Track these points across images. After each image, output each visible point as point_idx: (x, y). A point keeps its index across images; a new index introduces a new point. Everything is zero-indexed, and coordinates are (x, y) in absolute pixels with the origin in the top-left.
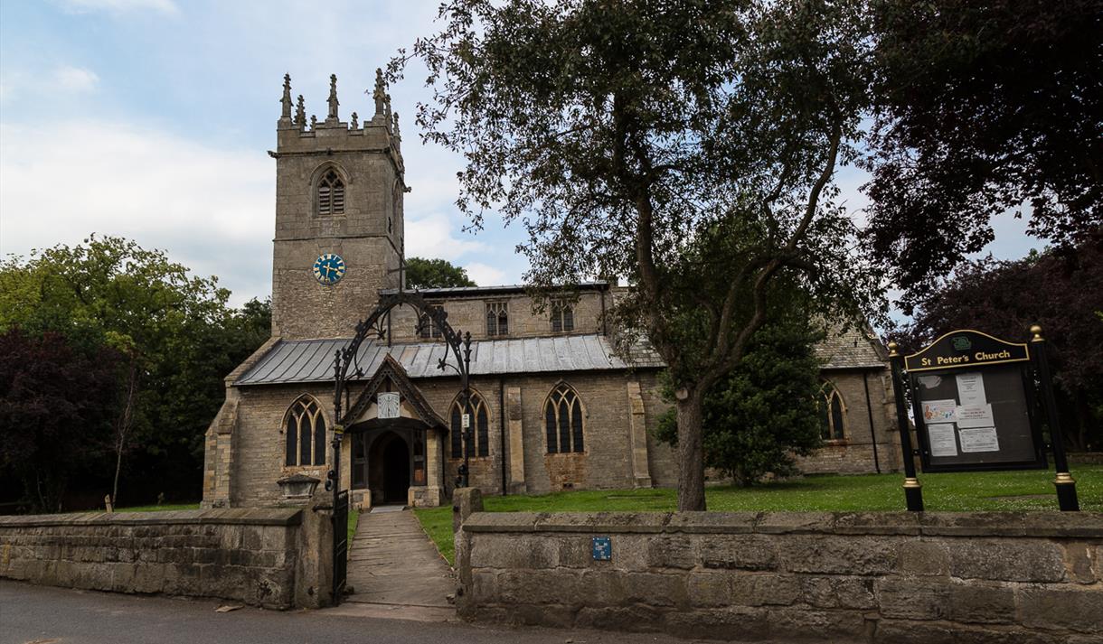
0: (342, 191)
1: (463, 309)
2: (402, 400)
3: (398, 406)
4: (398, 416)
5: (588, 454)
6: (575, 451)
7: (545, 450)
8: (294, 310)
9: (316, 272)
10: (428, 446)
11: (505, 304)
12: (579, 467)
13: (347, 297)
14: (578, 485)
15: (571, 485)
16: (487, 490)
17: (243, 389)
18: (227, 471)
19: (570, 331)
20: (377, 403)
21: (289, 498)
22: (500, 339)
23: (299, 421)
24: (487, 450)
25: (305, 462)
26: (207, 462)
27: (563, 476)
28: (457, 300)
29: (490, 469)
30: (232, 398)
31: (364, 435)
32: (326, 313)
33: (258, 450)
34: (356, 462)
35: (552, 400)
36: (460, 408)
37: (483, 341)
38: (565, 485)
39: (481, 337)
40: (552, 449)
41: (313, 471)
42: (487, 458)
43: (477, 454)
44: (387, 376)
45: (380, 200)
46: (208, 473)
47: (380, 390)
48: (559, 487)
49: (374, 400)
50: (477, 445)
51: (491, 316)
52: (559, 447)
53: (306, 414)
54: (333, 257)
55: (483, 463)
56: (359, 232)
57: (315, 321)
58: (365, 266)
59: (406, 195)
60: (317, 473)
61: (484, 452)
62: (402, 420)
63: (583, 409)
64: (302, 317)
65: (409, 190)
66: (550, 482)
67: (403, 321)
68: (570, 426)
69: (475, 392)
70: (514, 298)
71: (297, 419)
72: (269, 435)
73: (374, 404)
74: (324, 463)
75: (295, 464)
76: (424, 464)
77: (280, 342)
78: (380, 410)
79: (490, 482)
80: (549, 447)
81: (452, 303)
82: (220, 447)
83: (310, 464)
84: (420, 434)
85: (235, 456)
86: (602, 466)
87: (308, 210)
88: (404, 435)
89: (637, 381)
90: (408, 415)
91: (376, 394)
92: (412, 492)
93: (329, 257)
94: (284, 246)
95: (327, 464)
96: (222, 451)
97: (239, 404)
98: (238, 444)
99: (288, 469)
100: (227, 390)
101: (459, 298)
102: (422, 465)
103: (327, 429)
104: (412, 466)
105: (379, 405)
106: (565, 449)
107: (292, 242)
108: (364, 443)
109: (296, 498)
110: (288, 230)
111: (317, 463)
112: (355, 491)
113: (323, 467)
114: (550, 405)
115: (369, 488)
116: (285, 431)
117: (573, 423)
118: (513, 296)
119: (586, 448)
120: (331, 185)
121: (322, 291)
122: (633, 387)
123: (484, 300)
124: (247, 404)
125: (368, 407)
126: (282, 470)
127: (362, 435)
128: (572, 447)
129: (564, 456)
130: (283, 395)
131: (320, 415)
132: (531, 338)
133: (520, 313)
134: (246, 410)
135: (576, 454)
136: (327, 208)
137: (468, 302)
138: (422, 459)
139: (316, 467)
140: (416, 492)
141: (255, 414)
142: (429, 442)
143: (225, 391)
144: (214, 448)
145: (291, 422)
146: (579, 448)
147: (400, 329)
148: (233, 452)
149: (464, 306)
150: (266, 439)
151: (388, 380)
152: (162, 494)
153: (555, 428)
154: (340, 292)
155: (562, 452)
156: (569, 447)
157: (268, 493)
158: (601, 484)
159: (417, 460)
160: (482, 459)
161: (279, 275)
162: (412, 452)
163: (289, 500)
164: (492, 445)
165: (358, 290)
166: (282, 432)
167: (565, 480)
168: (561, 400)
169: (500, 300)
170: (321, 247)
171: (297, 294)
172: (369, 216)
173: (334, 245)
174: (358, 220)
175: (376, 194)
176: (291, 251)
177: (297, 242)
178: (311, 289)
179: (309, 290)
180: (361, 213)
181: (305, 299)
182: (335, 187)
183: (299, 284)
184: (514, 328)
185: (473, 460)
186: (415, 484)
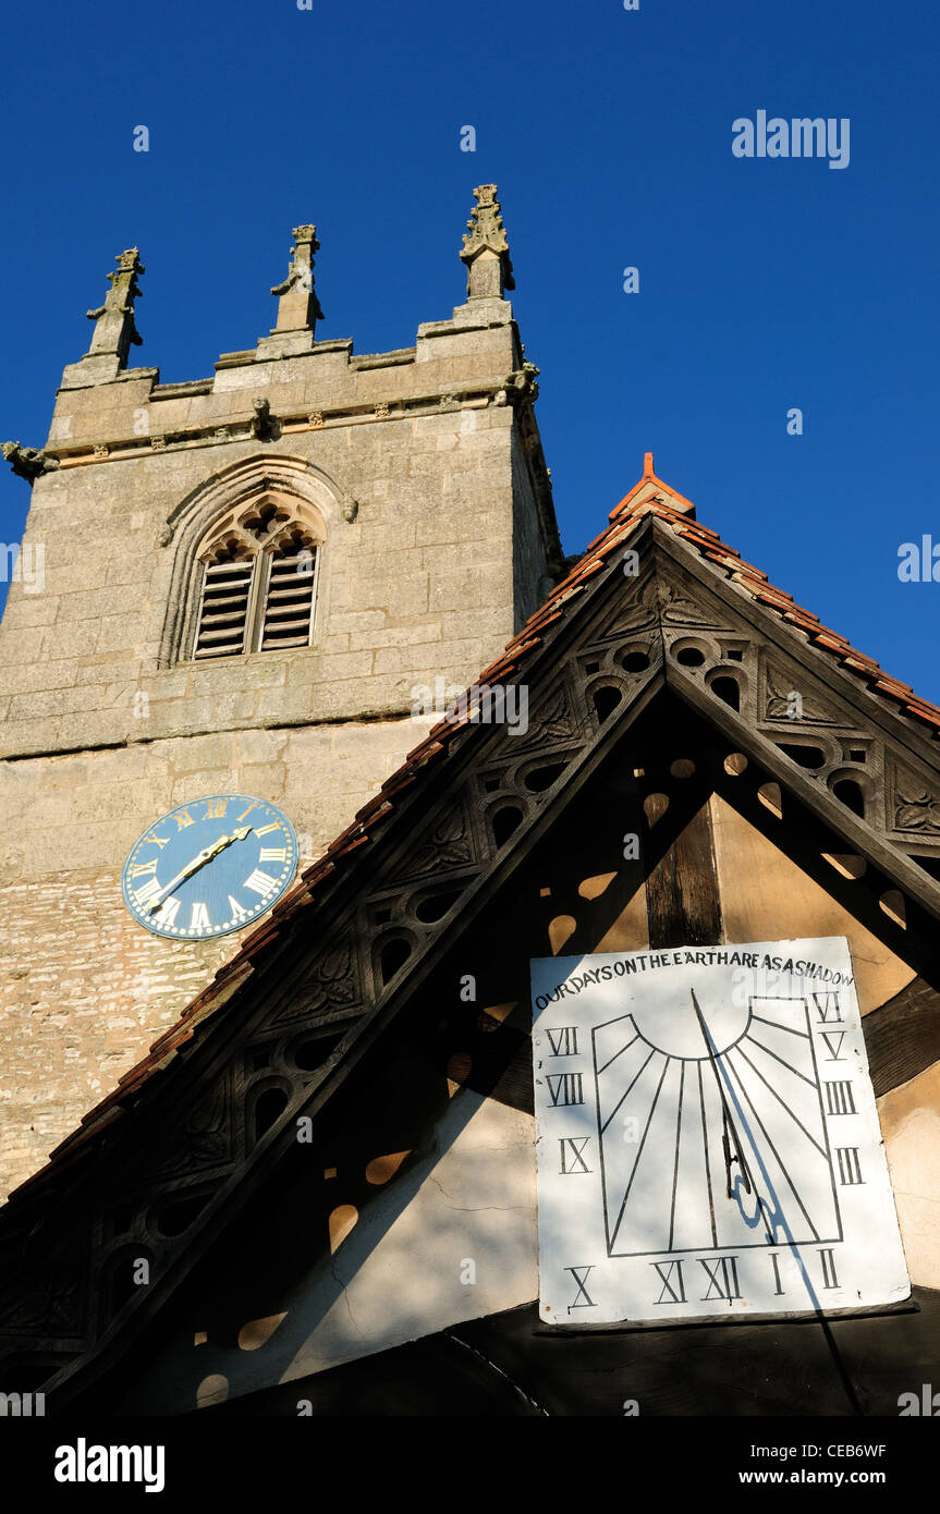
0: (310, 565)
9: (139, 880)
45: (485, 568)
54: (234, 809)
56: (381, 701)
93: (223, 805)
107: (40, 764)
120: (258, 548)
136: (231, 633)
170: (182, 774)
171: (21, 998)
172: (433, 630)
173: (246, 758)
174: (375, 651)
175: (468, 547)
176: (34, 800)
177: (69, 760)
178: (101, 970)
179: (87, 976)
180: (391, 622)
181: (60, 1021)
182: (277, 556)
183: (43, 947)
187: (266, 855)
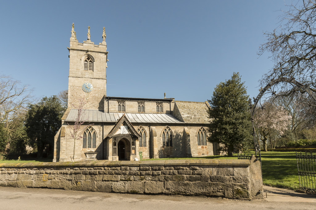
2: (128, 128)
3: (127, 130)
4: (127, 133)
5: (174, 147)
7: (162, 145)
10: (136, 143)
11: (143, 103)
12: (171, 151)
13: (93, 97)
14: (170, 156)
18: (64, 149)
19: (161, 112)
22: (142, 113)
28: (129, 101)
29: (147, 151)
30: (64, 125)
31: (116, 139)
32: (86, 101)
34: (114, 147)
35: (164, 131)
39: (137, 112)
40: (164, 145)
42: (146, 147)
43: (143, 146)
44: (125, 121)
46: (55, 150)
48: (166, 156)
50: (143, 143)
51: (139, 106)
52: (166, 145)
53: (90, 132)
54: (89, 84)
55: (145, 149)
56: (98, 77)
58: (99, 88)
62: (128, 135)
63: (172, 134)
64: (78, 102)
67: (113, 105)
69: (142, 128)
71: (87, 133)
73: (119, 129)
74: (96, 148)
75: (86, 148)
77: (71, 109)
79: (147, 154)
83: (91, 148)
86: (177, 150)
87: (80, 68)
88: (128, 139)
89: (187, 127)
91: (120, 126)
92: (131, 157)
94: (72, 79)
99: (84, 149)
100: (62, 123)
102: (134, 149)
103: (96, 137)
104: (131, 149)
105: (121, 130)
107: (75, 78)
108: (116, 141)
110: (74, 73)
115: (118, 155)
116: (83, 137)
119: (173, 145)
120: (88, 61)
122: (186, 129)
123: (137, 101)
125: (117, 130)
126: (82, 149)
128: (169, 145)
129: (167, 147)
131: (94, 132)
132: (151, 113)
133: (147, 106)
135: (171, 147)
139: (93, 149)
140: (133, 157)
144: (58, 142)
145: (85, 134)
146: (171, 145)
147: (112, 108)
148: (65, 143)
149: (131, 103)
153: (165, 139)
154: (91, 95)
158: (177, 155)
159: (133, 147)
162: (131, 145)
164: (147, 144)
165: (97, 95)
166: (81, 137)
167: (167, 154)
170: (85, 80)
171: (77, 94)
172: (101, 72)
173: (89, 80)
174: (97, 73)
179: (81, 94)
180: (98, 71)
181: (79, 96)
183: (77, 91)
184: (146, 110)
185: (142, 148)
186: (133, 154)
187: (91, 88)
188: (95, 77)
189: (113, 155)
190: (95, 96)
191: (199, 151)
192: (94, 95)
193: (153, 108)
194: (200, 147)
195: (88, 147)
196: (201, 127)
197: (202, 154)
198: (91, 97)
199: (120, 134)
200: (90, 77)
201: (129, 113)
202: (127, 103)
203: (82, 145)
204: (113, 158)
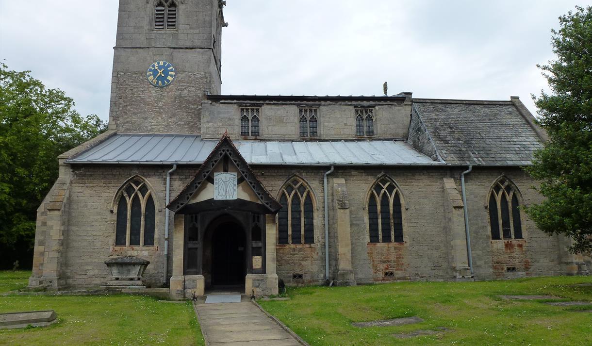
0: (175, 10)
1: (279, 112)
2: (240, 180)
3: (236, 188)
4: (235, 198)
5: (408, 244)
6: (395, 242)
7: (368, 239)
8: (129, 107)
9: (150, 75)
10: (267, 231)
11: (316, 111)
12: (399, 257)
13: (175, 98)
14: (398, 274)
15: (392, 274)
16: (312, 277)
17: (75, 167)
18: (55, 248)
19: (371, 136)
20: (213, 183)
21: (117, 279)
22: (311, 140)
23: (129, 202)
24: (313, 238)
25: (135, 242)
26: (38, 238)
27: (385, 265)
28: (273, 104)
29: (315, 256)
30: (65, 175)
31: (199, 218)
32: (157, 112)
33: (89, 228)
34: (191, 245)
35: (374, 192)
36: (288, 196)
37: (296, 141)
38: (386, 274)
39: (295, 137)
40: (374, 239)
41: (141, 252)
42: (312, 245)
43: (303, 241)
44: (226, 155)
45: (207, 19)
46: (37, 249)
47: (216, 170)
48: (381, 275)
49: (211, 180)
50: (303, 232)
51: (303, 119)
52: (380, 237)
53: (136, 195)
54: (165, 63)
55: (309, 250)
56: (189, 45)
57: (146, 118)
58: (192, 73)
59: (223, 29)
60: (145, 253)
61: (310, 239)
62: (240, 202)
63: (402, 201)
64: (135, 113)
65: (226, 25)
66: (372, 270)
68: (391, 217)
69: (301, 182)
70: (324, 105)
71: (127, 199)
72: (99, 214)
73: (210, 185)
74: (153, 244)
75: (124, 244)
76: (262, 250)
77: (115, 134)
78: (216, 192)
79: (316, 268)
80: (371, 237)
81: (269, 107)
82: (49, 223)
83: (139, 245)
84: (258, 217)
85: (66, 233)
86: (420, 256)
87: (145, 24)
88: (240, 218)
89: (451, 177)
90: (245, 197)
91: (212, 173)
92: (249, 279)
93: (162, 63)
94: (122, 52)
95: (156, 245)
96: (51, 227)
97: (71, 182)
98: (68, 222)
99: (118, 248)
100: (60, 168)
101: (276, 102)
102: (261, 251)
103: (157, 211)
104: (250, 251)
105: (215, 185)
106: (387, 239)
107: (130, 50)
108: (199, 226)
109: (124, 279)
110: (127, 39)
111: (145, 244)
112: (187, 277)
113: (151, 247)
114: (372, 196)
115: (203, 274)
116: (115, 210)
117: (393, 214)
118: (323, 103)
120: (166, 4)
121: (154, 93)
122: (449, 183)
123: (298, 105)
124: (79, 183)
125: (203, 187)
126: (111, 249)
127: (196, 218)
128: (393, 238)
129: (385, 245)
130: (115, 175)
131: (150, 197)
132: (337, 140)
133: (328, 119)
134: (77, 188)
135: (396, 244)
136: (161, 24)
137: (284, 106)
138: (260, 244)
139: (145, 248)
140: (254, 280)
141: (87, 192)
142: (267, 227)
143: (58, 169)
144: (44, 224)
145: (122, 202)
146: (399, 238)
147: (223, 126)
148: (62, 228)
149: (279, 109)
150: (96, 217)
151: (226, 159)
152: (17, 262)
153: (377, 219)
154: (170, 94)
155: (384, 241)
156: (390, 236)
157: (96, 271)
158: (419, 273)
159: (254, 246)
160: (308, 246)
161: (117, 77)
162: (250, 237)
163: (116, 282)
164: (317, 234)
165: (185, 93)
166: (112, 212)
167: (386, 269)
168: (382, 191)
169: (311, 106)
170: (155, 55)
171: (132, 94)
172: (197, 31)
173: (166, 53)
174: (188, 34)
175: (204, 13)
176: (129, 57)
177: (135, 50)
178: (144, 90)
179: (143, 91)
180: (191, 28)
181: (139, 98)
182: (169, 7)
183: (134, 85)
184: (322, 131)
185: (299, 246)
186: (253, 271)
187: (170, 73)
188: (181, 44)
189: (185, 273)
190: (181, 97)
191: (495, 258)
192: (177, 94)
193: (346, 125)
194: (499, 244)
195: (131, 243)
196: (500, 177)
197: (509, 269)
198: (169, 101)
199: (211, 201)
200: (169, 44)
201: (271, 140)
202: (267, 111)
203: (114, 237)
204: (184, 281)
